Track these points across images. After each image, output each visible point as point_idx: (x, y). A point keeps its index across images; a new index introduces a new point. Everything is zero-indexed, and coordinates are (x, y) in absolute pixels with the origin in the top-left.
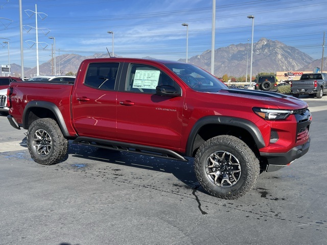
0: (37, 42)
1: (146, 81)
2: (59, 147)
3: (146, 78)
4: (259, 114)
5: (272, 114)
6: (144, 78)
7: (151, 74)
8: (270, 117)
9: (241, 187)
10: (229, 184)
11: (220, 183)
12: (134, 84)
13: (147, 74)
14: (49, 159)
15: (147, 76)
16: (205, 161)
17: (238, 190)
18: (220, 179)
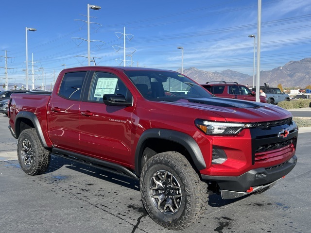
0: (125, 60)
1: (106, 90)
2: (38, 158)
3: (105, 87)
4: (200, 126)
5: (217, 127)
6: (104, 86)
7: (110, 82)
8: (216, 131)
9: (181, 216)
10: (171, 211)
11: (163, 209)
12: (95, 93)
13: (107, 82)
14: (31, 169)
15: (106, 84)
16: (148, 181)
17: (178, 220)
18: (162, 205)
